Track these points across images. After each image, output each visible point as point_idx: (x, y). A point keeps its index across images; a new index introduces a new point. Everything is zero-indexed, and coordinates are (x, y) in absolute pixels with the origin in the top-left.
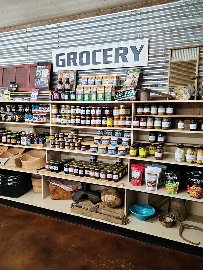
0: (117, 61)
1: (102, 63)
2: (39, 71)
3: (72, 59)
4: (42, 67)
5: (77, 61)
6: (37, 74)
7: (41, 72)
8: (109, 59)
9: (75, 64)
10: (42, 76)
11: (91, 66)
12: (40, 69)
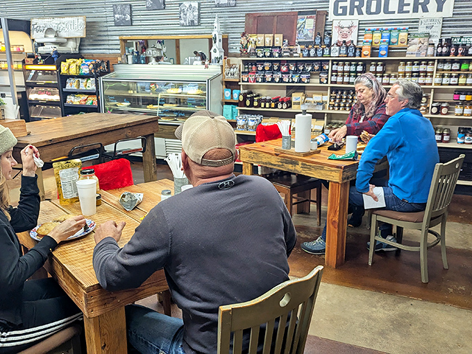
0: (415, 10)
1: (396, 12)
2: (300, 22)
3: (356, 7)
4: (306, 16)
5: (364, 9)
6: (298, 26)
7: (305, 22)
8: (405, 8)
9: (360, 13)
10: (306, 27)
11: (382, 16)
12: (303, 19)
